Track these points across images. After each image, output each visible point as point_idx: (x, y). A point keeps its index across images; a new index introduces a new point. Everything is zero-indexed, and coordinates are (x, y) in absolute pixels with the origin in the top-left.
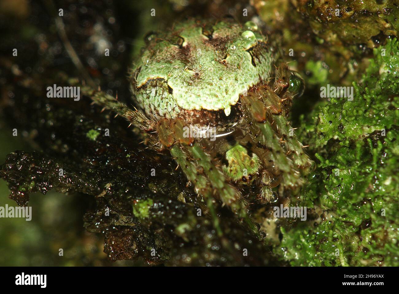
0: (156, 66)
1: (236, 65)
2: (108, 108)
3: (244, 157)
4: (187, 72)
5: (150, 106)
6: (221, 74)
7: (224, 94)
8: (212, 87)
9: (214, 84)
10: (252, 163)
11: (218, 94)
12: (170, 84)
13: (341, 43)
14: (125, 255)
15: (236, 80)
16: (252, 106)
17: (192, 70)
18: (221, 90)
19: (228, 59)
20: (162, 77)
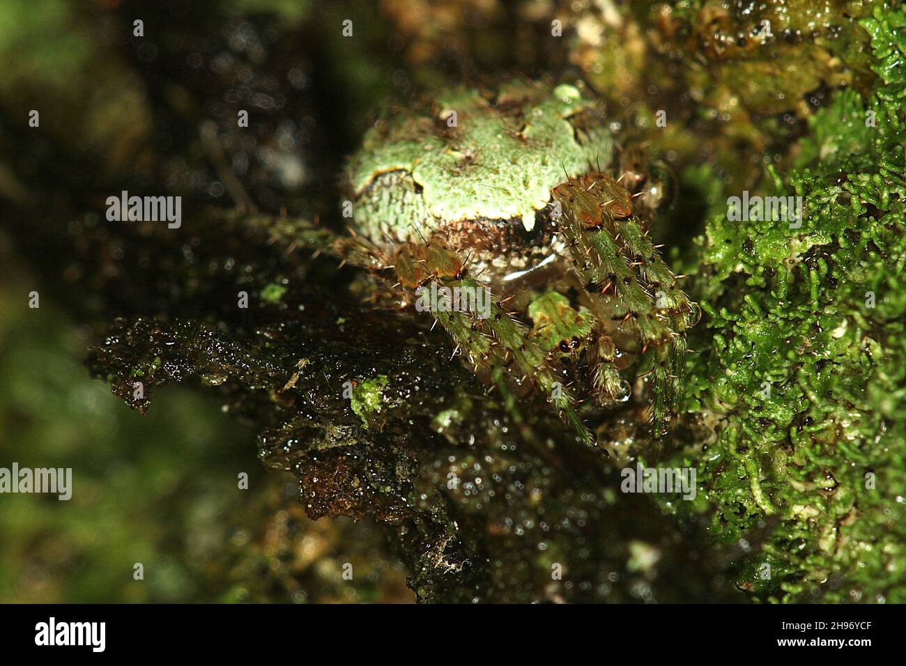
0: (388, 151)
1: (543, 140)
2: (300, 243)
3: (563, 310)
4: (449, 155)
5: (380, 227)
6: (515, 154)
7: (522, 187)
8: (497, 176)
9: (501, 173)
10: (578, 319)
11: (509, 188)
12: (417, 177)
13: (744, 115)
14: (338, 503)
15: (544, 163)
16: (575, 202)
17: (458, 150)
18: (514, 181)
19: (527, 132)
20: (400, 166)
